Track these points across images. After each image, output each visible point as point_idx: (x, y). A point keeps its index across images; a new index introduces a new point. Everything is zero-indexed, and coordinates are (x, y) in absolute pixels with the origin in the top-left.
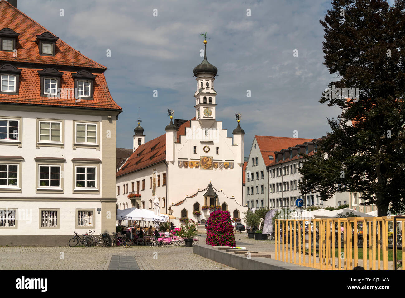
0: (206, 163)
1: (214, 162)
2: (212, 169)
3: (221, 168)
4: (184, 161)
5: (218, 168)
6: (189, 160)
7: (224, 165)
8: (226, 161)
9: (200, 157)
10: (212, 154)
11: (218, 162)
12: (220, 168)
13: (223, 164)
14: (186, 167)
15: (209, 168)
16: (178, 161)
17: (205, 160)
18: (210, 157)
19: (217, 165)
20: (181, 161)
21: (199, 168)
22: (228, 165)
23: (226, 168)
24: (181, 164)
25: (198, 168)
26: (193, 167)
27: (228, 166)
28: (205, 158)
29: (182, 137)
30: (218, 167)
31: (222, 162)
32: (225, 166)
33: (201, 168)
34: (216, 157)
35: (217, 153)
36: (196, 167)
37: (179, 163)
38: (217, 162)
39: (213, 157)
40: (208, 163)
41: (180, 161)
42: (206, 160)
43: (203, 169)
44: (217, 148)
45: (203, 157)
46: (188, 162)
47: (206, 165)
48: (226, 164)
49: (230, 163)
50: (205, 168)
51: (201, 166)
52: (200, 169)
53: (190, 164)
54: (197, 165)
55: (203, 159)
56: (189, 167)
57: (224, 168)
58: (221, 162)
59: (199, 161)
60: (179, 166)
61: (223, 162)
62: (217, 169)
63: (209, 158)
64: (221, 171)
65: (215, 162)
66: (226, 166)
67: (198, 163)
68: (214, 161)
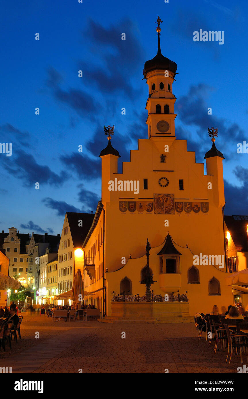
0: (163, 204)
1: (176, 203)
2: (174, 214)
3: (188, 211)
4: (129, 202)
5: (184, 210)
6: (136, 200)
7: (193, 206)
8: (196, 201)
9: (154, 194)
10: (173, 189)
11: (183, 202)
12: (186, 211)
13: (191, 206)
14: (132, 210)
16: (120, 202)
17: (161, 199)
18: (169, 194)
19: (181, 206)
20: (125, 202)
21: (153, 212)
22: (199, 206)
23: (196, 211)
24: (124, 206)
25: (151, 212)
26: (143, 211)
27: (199, 208)
28: (161, 196)
29: (125, 165)
30: (182, 211)
31: (189, 203)
32: (193, 208)
34: (178, 195)
35: (181, 188)
36: (148, 211)
37: (120, 206)
38: (181, 203)
39: (174, 194)
40: (168, 204)
41: (122, 202)
42: (163, 200)
43: (159, 213)
44: (181, 182)
45: (159, 194)
46: (135, 202)
47: (164, 208)
48: (195, 205)
49: (202, 203)
50: (162, 213)
51: (155, 209)
52: (155, 213)
53: (137, 206)
54: (150, 208)
55: (159, 199)
56: (136, 210)
57: (192, 212)
58: (187, 202)
59: (153, 200)
60: (121, 210)
61: (191, 202)
62: (182, 213)
63: (167, 195)
64: (188, 216)
65: (178, 203)
66: (196, 209)
67: (151, 205)
68: (176, 201)
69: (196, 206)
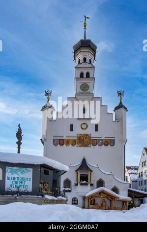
0: (83, 140)
2: (90, 147)
3: (100, 145)
4: (60, 139)
5: (97, 145)
6: (65, 138)
7: (104, 142)
8: (106, 138)
9: (77, 134)
10: (90, 131)
11: (97, 139)
13: (102, 142)
14: (62, 144)
15: (86, 146)
16: (53, 139)
17: (82, 138)
18: (88, 134)
19: (95, 142)
20: (57, 139)
23: (106, 145)
24: (56, 142)
25: (75, 146)
26: (69, 145)
27: (108, 143)
33: (78, 145)
34: (94, 135)
35: (96, 130)
36: (73, 145)
37: (54, 142)
38: (95, 140)
39: (91, 134)
40: (86, 140)
41: (55, 139)
43: (80, 147)
44: (96, 126)
45: (81, 134)
46: (64, 140)
47: (83, 143)
49: (110, 140)
50: (82, 146)
51: (77, 143)
52: (77, 147)
54: (74, 143)
56: (64, 145)
57: (103, 146)
59: (76, 138)
60: (54, 144)
61: (102, 139)
63: (86, 135)
64: (100, 148)
65: (93, 140)
67: (74, 141)
68: (92, 138)
69: (106, 142)
